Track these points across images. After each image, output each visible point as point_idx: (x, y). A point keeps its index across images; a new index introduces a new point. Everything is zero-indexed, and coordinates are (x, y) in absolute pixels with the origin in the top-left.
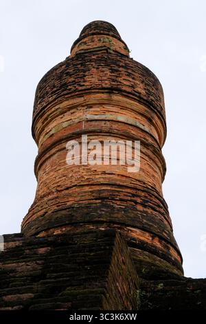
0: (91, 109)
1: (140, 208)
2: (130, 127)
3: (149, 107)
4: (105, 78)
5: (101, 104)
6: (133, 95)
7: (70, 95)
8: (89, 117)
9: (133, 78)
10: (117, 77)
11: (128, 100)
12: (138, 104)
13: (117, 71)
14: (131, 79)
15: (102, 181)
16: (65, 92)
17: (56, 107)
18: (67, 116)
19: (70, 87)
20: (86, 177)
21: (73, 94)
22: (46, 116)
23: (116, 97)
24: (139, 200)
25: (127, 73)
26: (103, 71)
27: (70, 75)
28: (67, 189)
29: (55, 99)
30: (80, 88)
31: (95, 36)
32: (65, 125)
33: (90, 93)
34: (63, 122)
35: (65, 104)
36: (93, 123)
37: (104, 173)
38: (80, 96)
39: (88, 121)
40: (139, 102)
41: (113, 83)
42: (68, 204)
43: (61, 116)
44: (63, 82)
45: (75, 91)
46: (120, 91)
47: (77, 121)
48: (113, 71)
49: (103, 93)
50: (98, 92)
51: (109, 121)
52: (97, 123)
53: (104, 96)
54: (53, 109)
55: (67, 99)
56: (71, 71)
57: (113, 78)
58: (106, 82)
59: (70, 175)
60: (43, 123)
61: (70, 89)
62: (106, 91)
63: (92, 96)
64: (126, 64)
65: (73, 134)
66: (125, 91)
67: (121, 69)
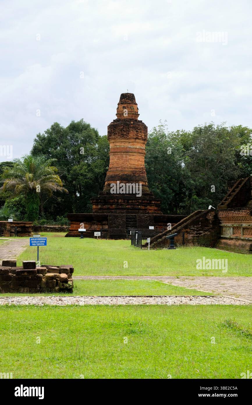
1: (141, 175)
5: (133, 142)
8: (129, 146)
11: (140, 141)
14: (141, 134)
16: (123, 137)
18: (122, 144)
19: (125, 136)
20: (129, 166)
22: (115, 140)
23: (137, 140)
24: (141, 173)
26: (134, 132)
28: (124, 168)
29: (120, 138)
30: (128, 137)
31: (129, 105)
32: (122, 146)
35: (123, 140)
36: (131, 149)
37: (133, 165)
38: (128, 139)
39: (129, 148)
40: (142, 140)
41: (137, 136)
42: (125, 173)
45: (126, 138)
46: (138, 139)
47: (126, 147)
48: (137, 131)
51: (134, 148)
53: (134, 140)
54: (119, 140)
57: (137, 134)
59: (125, 164)
63: (131, 140)
66: (139, 139)
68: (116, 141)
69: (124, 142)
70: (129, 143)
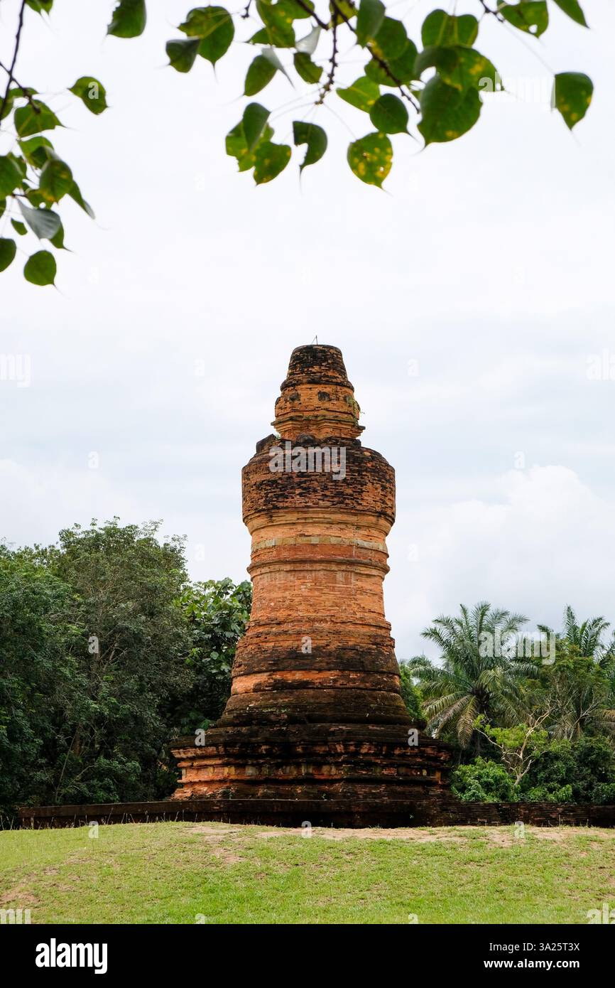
0: (360, 532)
4: (378, 499)
5: (369, 527)
7: (345, 511)
8: (359, 541)
11: (387, 524)
14: (392, 498)
15: (371, 622)
16: (343, 506)
17: (326, 516)
18: (334, 531)
19: (347, 501)
20: (358, 615)
21: (349, 511)
23: (382, 522)
26: (377, 489)
27: (348, 484)
28: (343, 623)
29: (328, 507)
30: (357, 507)
32: (334, 540)
33: (364, 514)
34: (331, 536)
35: (338, 517)
36: (363, 551)
37: (370, 611)
38: (355, 515)
39: (358, 547)
41: (383, 506)
42: (350, 643)
43: (328, 526)
45: (350, 509)
46: (385, 514)
47: (347, 542)
48: (383, 488)
49: (373, 516)
50: (370, 515)
52: (365, 551)
53: (373, 519)
54: (321, 515)
55: (341, 513)
57: (383, 498)
58: (379, 503)
59: (344, 608)
60: (298, 519)
61: (347, 504)
63: (366, 518)
66: (388, 516)
68: (306, 519)
69: (339, 523)
70: (358, 527)
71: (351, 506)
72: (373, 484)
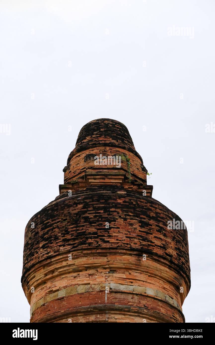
0: (115, 275)
2: (160, 303)
3: (178, 273)
4: (134, 235)
5: (128, 269)
6: (165, 259)
8: (113, 285)
9: (165, 235)
10: (147, 233)
12: (168, 270)
13: (148, 224)
14: (162, 237)
16: (84, 246)
17: (70, 263)
18: (83, 278)
19: (90, 241)
21: (94, 251)
23: (146, 262)
25: (158, 228)
26: (131, 225)
27: (91, 223)
30: (104, 245)
31: (108, 148)
32: (81, 289)
33: (115, 254)
34: (79, 285)
38: (103, 255)
39: (112, 291)
41: (144, 243)
43: (74, 274)
44: (81, 230)
45: (97, 248)
47: (97, 288)
48: (143, 224)
49: (131, 255)
50: (125, 254)
51: (137, 294)
52: (123, 296)
53: (132, 259)
54: (65, 264)
55: (86, 255)
56: (91, 216)
57: (144, 235)
58: (136, 240)
60: (46, 275)
61: (90, 244)
62: (135, 253)
63: (118, 258)
64: (157, 213)
65: (95, 308)
66: (156, 254)
67: (152, 222)
69: (87, 269)
70: (113, 270)
71: (95, 244)
72: (125, 219)
